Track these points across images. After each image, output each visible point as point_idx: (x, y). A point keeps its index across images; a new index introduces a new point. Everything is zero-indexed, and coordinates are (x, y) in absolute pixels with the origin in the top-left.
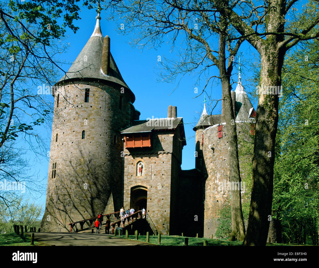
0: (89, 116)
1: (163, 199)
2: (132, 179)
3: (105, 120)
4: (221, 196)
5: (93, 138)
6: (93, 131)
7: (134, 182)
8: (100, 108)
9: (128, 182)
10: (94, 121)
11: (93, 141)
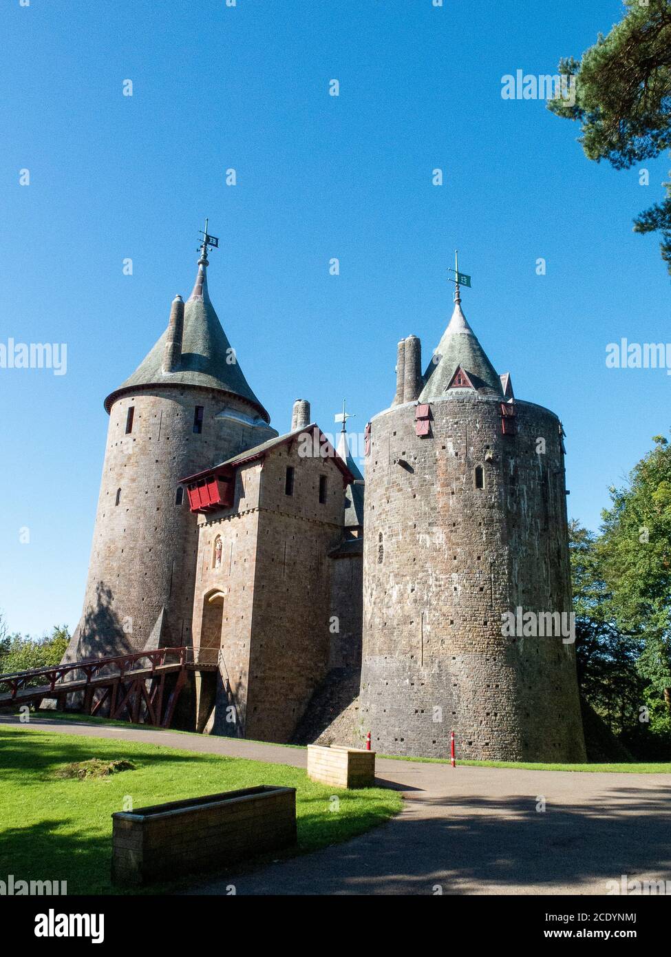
0: (129, 459)
1: (242, 617)
2: (207, 577)
3: (157, 461)
5: (132, 501)
6: (134, 486)
7: (209, 582)
8: (150, 438)
9: (202, 584)
10: (136, 466)
11: (132, 507)
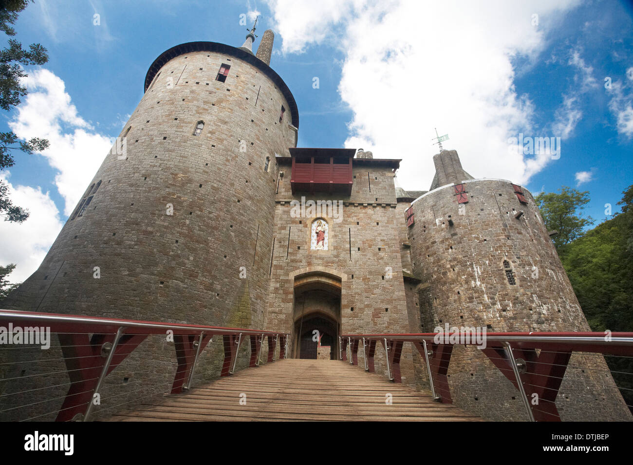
0: (220, 102)
1: (387, 310)
2: (299, 256)
3: (253, 121)
4: (498, 315)
5: (221, 140)
6: (224, 128)
7: (304, 263)
8: (247, 99)
9: (288, 263)
10: (228, 112)
11: (220, 147)
